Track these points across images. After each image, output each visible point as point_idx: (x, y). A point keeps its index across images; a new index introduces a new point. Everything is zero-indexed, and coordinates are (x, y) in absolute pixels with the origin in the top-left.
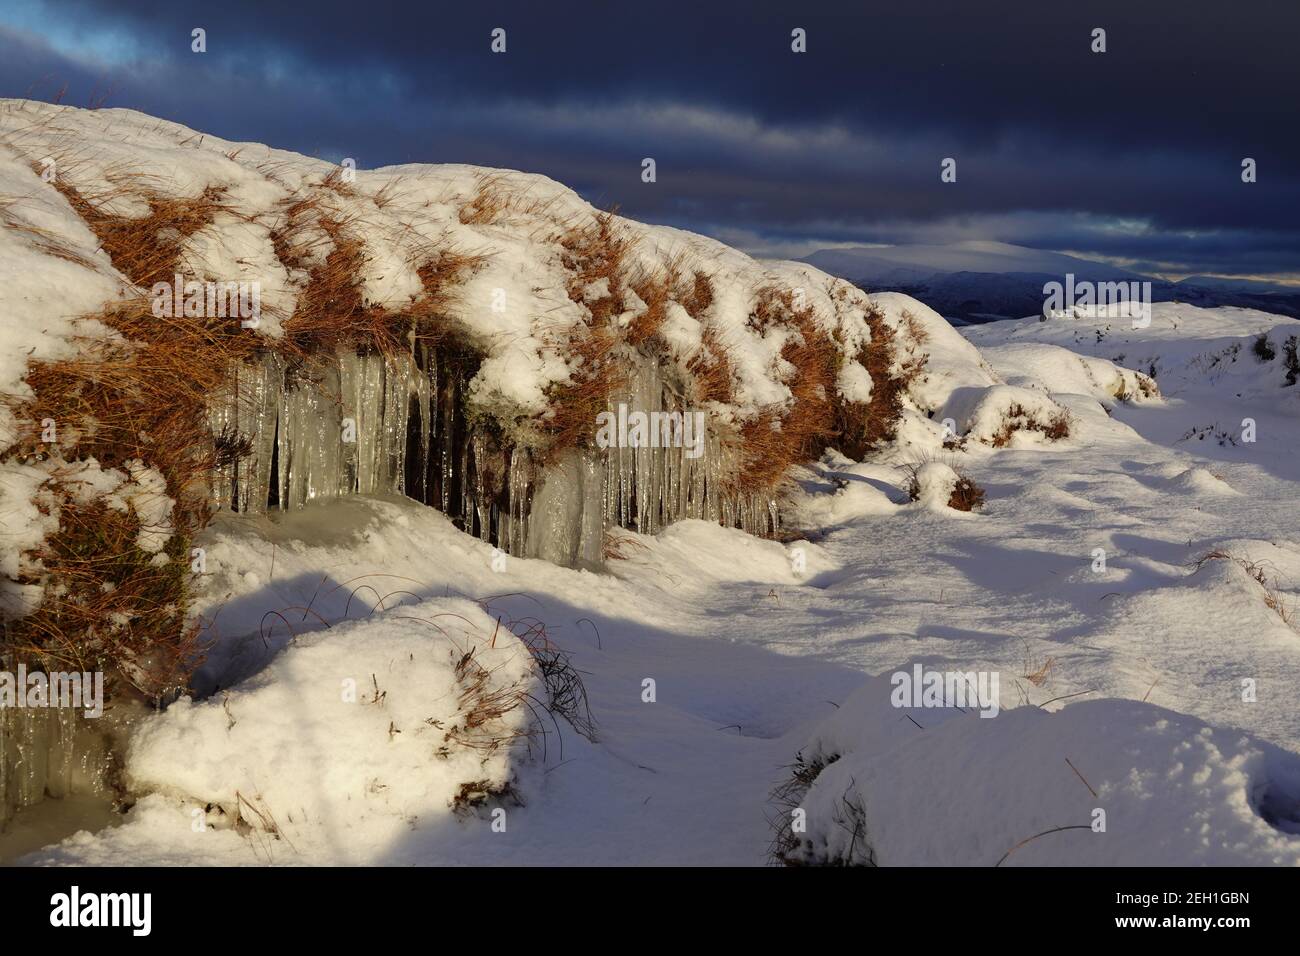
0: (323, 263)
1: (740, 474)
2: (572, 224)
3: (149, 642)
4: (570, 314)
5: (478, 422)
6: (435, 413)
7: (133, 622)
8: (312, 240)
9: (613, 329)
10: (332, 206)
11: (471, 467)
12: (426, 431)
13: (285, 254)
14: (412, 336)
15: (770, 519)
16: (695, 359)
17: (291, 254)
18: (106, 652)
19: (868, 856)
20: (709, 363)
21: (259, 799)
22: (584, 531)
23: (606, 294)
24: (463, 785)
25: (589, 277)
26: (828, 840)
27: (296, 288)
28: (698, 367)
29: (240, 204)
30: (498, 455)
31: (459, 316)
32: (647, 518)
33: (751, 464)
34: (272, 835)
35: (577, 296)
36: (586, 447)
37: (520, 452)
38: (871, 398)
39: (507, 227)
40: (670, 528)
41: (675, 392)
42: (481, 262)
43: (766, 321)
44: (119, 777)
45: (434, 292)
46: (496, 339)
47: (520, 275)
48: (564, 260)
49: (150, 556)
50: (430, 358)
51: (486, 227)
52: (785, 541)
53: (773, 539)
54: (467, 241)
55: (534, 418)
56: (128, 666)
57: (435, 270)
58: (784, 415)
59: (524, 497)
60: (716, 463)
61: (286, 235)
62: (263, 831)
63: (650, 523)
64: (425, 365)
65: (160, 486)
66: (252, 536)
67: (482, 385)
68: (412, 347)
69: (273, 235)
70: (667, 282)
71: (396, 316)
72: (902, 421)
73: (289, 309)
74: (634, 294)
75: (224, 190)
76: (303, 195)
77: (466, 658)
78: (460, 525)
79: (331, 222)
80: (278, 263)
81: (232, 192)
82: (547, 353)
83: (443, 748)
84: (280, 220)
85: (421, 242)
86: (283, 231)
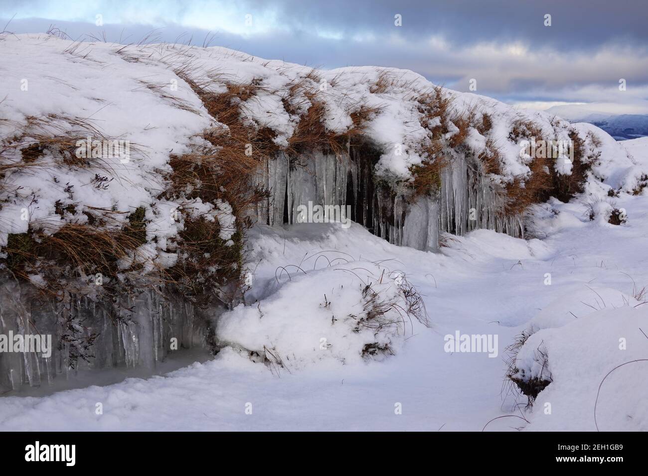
0: (306, 113)
1: (505, 207)
2: (422, 92)
3: (225, 280)
4: (421, 133)
5: (379, 184)
6: (359, 180)
7: (218, 271)
8: (301, 101)
9: (443, 140)
10: (310, 86)
11: (376, 205)
12: (355, 189)
13: (288, 107)
14: (348, 145)
15: (520, 229)
16: (482, 154)
17: (291, 108)
18: (207, 284)
19: (549, 376)
20: (489, 155)
21: (273, 350)
22: (429, 233)
23: (439, 124)
24: (366, 345)
25: (431, 116)
26: (531, 370)
27: (294, 124)
28: (483, 157)
29: (269, 86)
30: (388, 199)
31: (370, 135)
32: (460, 228)
33: (510, 203)
34: (280, 366)
35: (425, 125)
36: (430, 195)
37: (399, 197)
38: (572, 172)
39: (392, 94)
40: (472, 233)
41: (473, 170)
42: (380, 110)
43: (517, 136)
44: (213, 339)
45: (358, 124)
46: (387, 146)
47: (398, 115)
48: (419, 109)
49: (225, 241)
50: (356, 155)
51: (382, 95)
52: (527, 239)
53: (521, 238)
54: (374, 101)
55: (405, 181)
56: (216, 290)
57: (358, 115)
58: (526, 180)
59: (401, 218)
60: (493, 203)
61: (289, 100)
62: (276, 364)
63: (462, 231)
64: (355, 158)
65: (229, 210)
66: (276, 236)
67: (381, 167)
68: (349, 150)
69: (283, 100)
70: (469, 118)
71: (340, 136)
72: (587, 183)
73: (290, 133)
74: (453, 124)
75: (261, 80)
76: (297, 81)
77: (368, 287)
78: (372, 232)
79: (309, 93)
80: (285, 112)
81: (265, 81)
82: (410, 152)
83: (356, 328)
84: (286, 93)
85: (352, 101)
86: (287, 98)
